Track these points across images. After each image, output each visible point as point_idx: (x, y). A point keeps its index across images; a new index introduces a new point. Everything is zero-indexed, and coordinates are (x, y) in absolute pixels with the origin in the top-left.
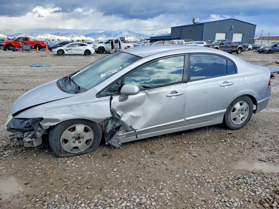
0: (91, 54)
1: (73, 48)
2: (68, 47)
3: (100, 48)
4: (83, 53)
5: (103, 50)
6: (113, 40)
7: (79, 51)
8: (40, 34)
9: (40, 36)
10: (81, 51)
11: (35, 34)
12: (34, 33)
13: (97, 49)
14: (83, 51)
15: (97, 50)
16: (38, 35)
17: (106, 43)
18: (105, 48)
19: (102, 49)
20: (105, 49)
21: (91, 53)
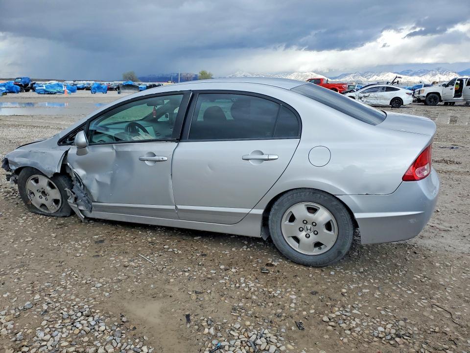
0: (402, 106)
1: (372, 94)
2: (363, 92)
3: (431, 95)
4: (388, 103)
5: (435, 99)
6: (464, 80)
7: (380, 99)
8: (377, 74)
9: (375, 76)
10: (385, 99)
11: (369, 74)
12: (368, 72)
13: (424, 97)
14: (389, 99)
15: (424, 99)
16: (373, 76)
17: (446, 86)
18: (441, 95)
19: (435, 97)
20: (440, 97)
21: (402, 104)
